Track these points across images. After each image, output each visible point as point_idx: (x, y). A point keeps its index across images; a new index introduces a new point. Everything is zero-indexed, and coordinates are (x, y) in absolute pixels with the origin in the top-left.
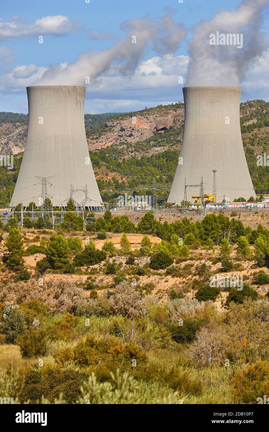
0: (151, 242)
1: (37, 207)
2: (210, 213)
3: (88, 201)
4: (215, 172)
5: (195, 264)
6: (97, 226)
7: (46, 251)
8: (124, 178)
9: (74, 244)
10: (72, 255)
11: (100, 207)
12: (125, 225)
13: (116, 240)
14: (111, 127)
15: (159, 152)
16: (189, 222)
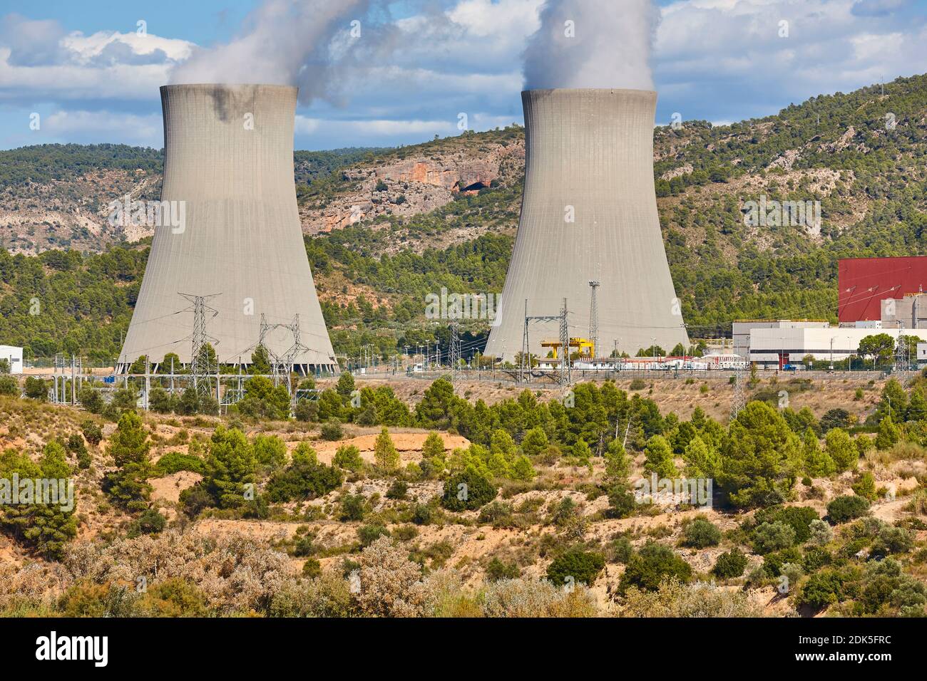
0: (446, 447)
1: (182, 364)
2: (582, 381)
3: (301, 352)
4: (594, 286)
5: (548, 500)
6: (321, 409)
7: (202, 466)
8: (383, 300)
9: (267, 452)
10: (263, 477)
11: (328, 365)
12: (387, 408)
13: (364, 443)
14: (355, 182)
15: (465, 240)
16: (535, 403)
